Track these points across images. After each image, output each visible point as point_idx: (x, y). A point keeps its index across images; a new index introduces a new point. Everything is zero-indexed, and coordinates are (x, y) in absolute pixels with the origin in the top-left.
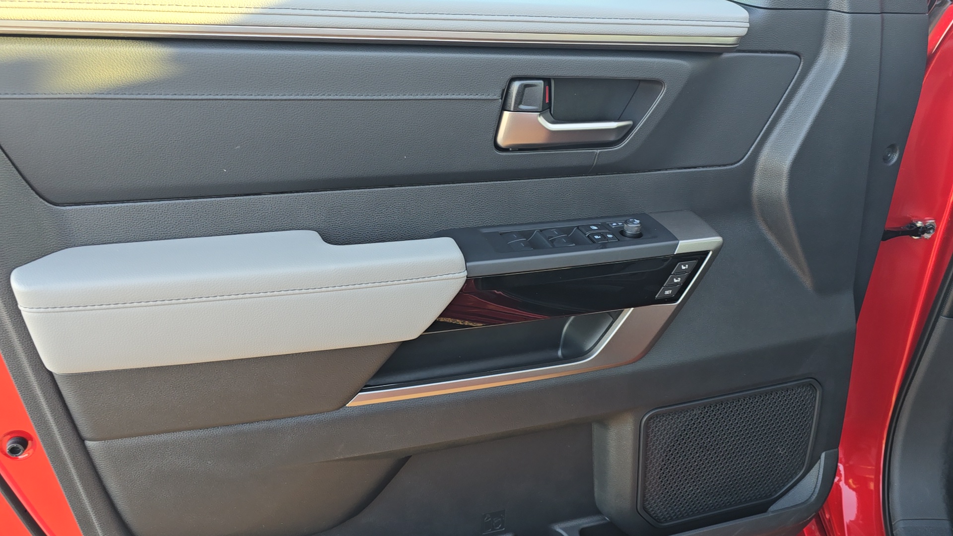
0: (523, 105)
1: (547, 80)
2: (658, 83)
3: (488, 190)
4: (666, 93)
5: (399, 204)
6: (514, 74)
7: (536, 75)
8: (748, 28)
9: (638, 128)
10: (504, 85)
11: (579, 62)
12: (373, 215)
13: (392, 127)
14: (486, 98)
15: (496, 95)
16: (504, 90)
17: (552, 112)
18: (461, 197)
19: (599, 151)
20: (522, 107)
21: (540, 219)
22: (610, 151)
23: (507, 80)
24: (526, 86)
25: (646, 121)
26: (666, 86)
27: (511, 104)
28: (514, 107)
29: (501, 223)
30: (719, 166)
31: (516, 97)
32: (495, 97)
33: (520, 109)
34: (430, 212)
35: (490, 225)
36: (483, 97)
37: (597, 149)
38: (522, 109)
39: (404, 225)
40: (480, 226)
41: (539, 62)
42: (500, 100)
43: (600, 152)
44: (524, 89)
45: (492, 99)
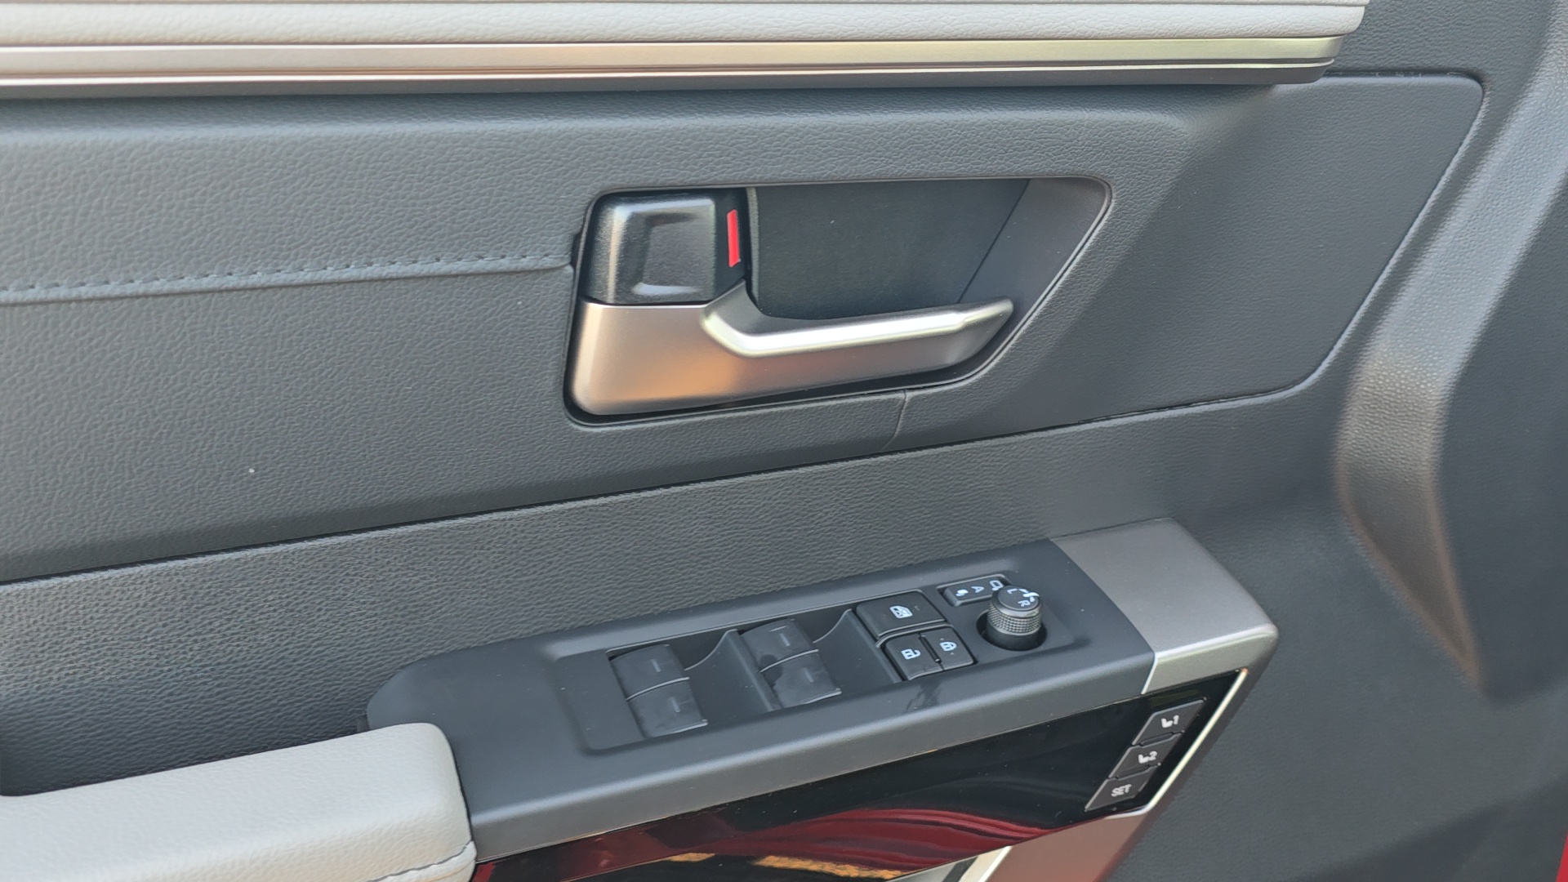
0: (647, 282)
1: (731, 197)
2: (1093, 185)
3: (567, 528)
4: (1115, 215)
5: (271, 598)
6: (608, 183)
7: (688, 181)
8: (1366, 7)
9: (1029, 322)
10: (574, 219)
11: (835, 134)
12: (180, 641)
13: (179, 384)
14: (513, 267)
15: (553, 254)
16: (577, 237)
17: (755, 292)
18: (480, 558)
19: (910, 394)
20: (644, 289)
21: (739, 589)
22: (945, 393)
23: (582, 206)
24: (654, 220)
25: (1052, 301)
26: (1114, 195)
27: (605, 281)
28: (617, 292)
29: (618, 616)
30: (1252, 395)
31: (619, 257)
32: (548, 262)
33: (637, 296)
34: (378, 611)
35: (582, 623)
36: (505, 264)
37: (904, 390)
38: (643, 297)
39: (293, 657)
40: (551, 629)
41: (694, 138)
42: (569, 269)
43: (913, 400)
44: (647, 234)
45: (538, 271)
